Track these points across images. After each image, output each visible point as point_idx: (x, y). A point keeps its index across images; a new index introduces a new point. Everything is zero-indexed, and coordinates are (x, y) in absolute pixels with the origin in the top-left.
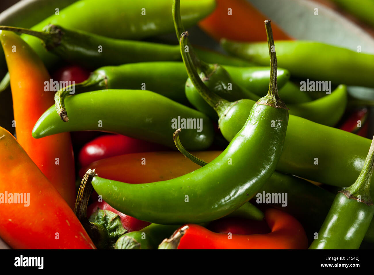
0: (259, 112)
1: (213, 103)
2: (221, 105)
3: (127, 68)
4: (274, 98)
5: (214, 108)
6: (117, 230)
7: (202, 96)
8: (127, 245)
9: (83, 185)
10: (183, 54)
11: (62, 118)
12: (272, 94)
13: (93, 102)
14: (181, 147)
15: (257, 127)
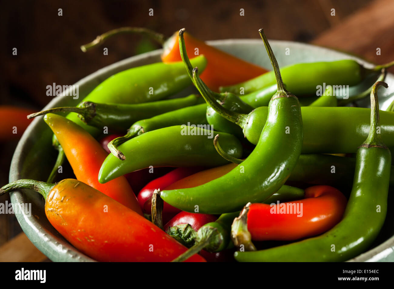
0: (275, 104)
1: (234, 119)
2: (241, 118)
3: (156, 119)
4: (284, 91)
5: (236, 123)
6: (191, 236)
7: (223, 116)
8: (206, 232)
9: (154, 204)
10: (198, 87)
11: (120, 158)
12: (280, 89)
13: (139, 143)
14: (222, 152)
15: (278, 116)
